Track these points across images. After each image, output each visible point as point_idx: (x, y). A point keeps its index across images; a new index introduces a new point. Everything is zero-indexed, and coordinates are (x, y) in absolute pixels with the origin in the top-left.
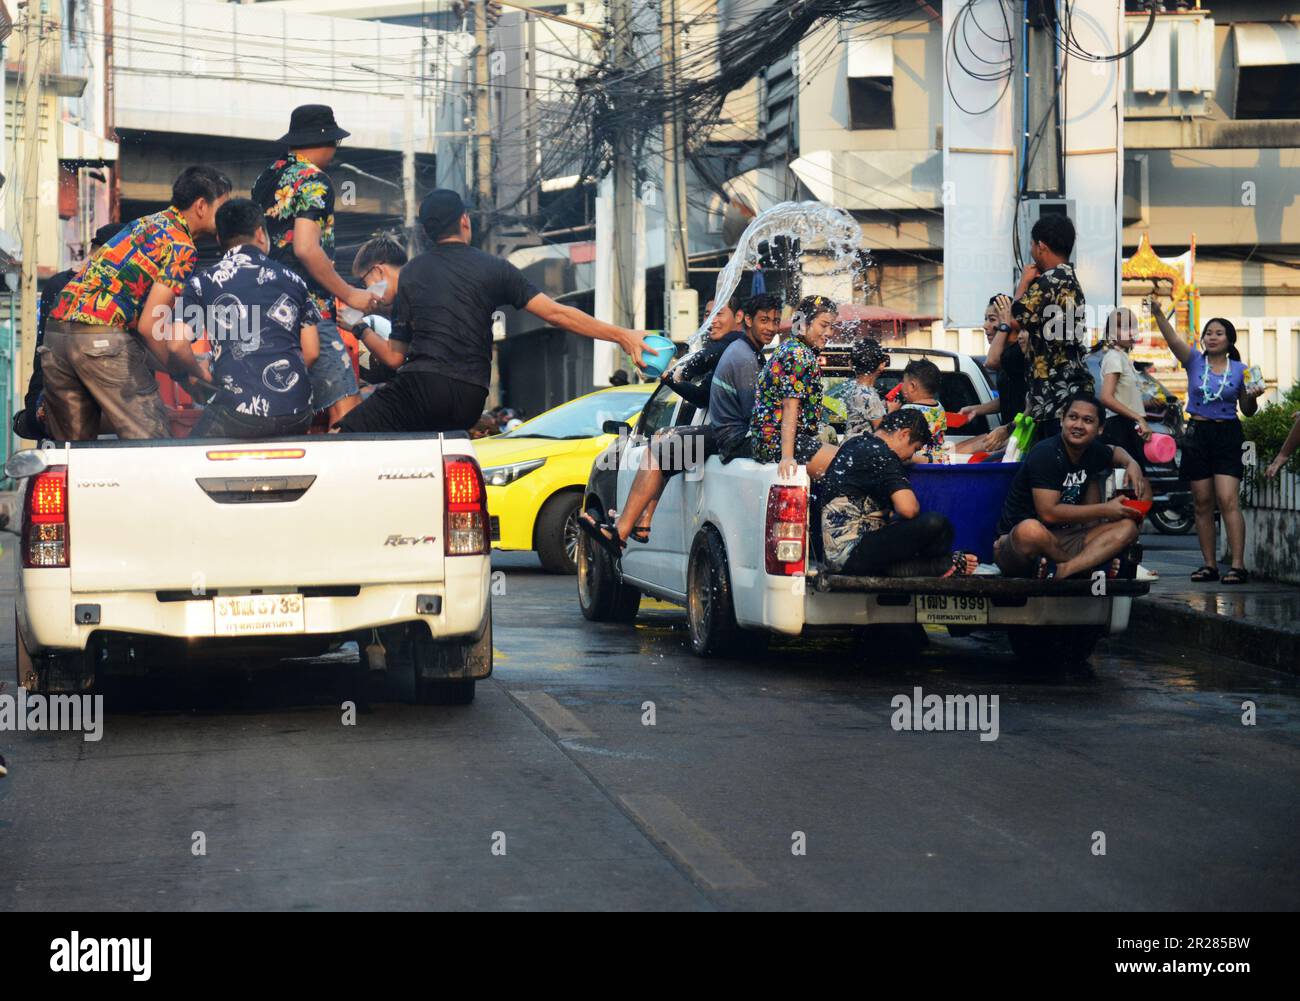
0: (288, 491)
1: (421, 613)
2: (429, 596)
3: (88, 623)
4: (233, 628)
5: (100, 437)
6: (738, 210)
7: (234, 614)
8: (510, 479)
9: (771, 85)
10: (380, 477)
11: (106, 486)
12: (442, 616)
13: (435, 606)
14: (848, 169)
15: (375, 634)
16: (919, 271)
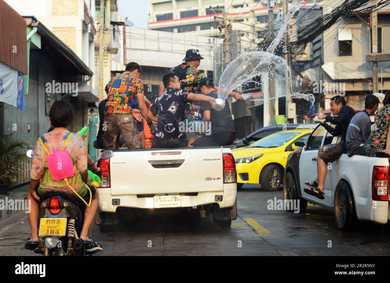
0: (176, 164)
1: (217, 201)
2: (219, 196)
3: (116, 205)
4: (160, 205)
5: (120, 148)
6: (305, 80)
7: (160, 201)
8: (251, 161)
9: (314, 44)
10: (204, 160)
11: (121, 163)
12: (223, 202)
13: (220, 199)
14: (339, 67)
15: (202, 207)
16: (360, 97)
